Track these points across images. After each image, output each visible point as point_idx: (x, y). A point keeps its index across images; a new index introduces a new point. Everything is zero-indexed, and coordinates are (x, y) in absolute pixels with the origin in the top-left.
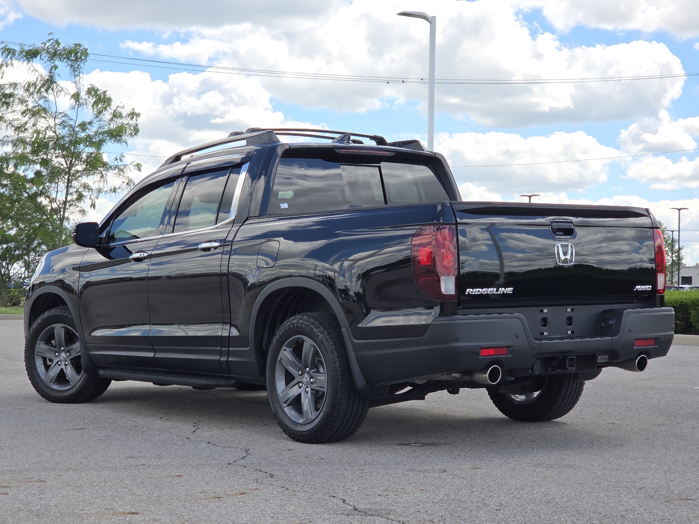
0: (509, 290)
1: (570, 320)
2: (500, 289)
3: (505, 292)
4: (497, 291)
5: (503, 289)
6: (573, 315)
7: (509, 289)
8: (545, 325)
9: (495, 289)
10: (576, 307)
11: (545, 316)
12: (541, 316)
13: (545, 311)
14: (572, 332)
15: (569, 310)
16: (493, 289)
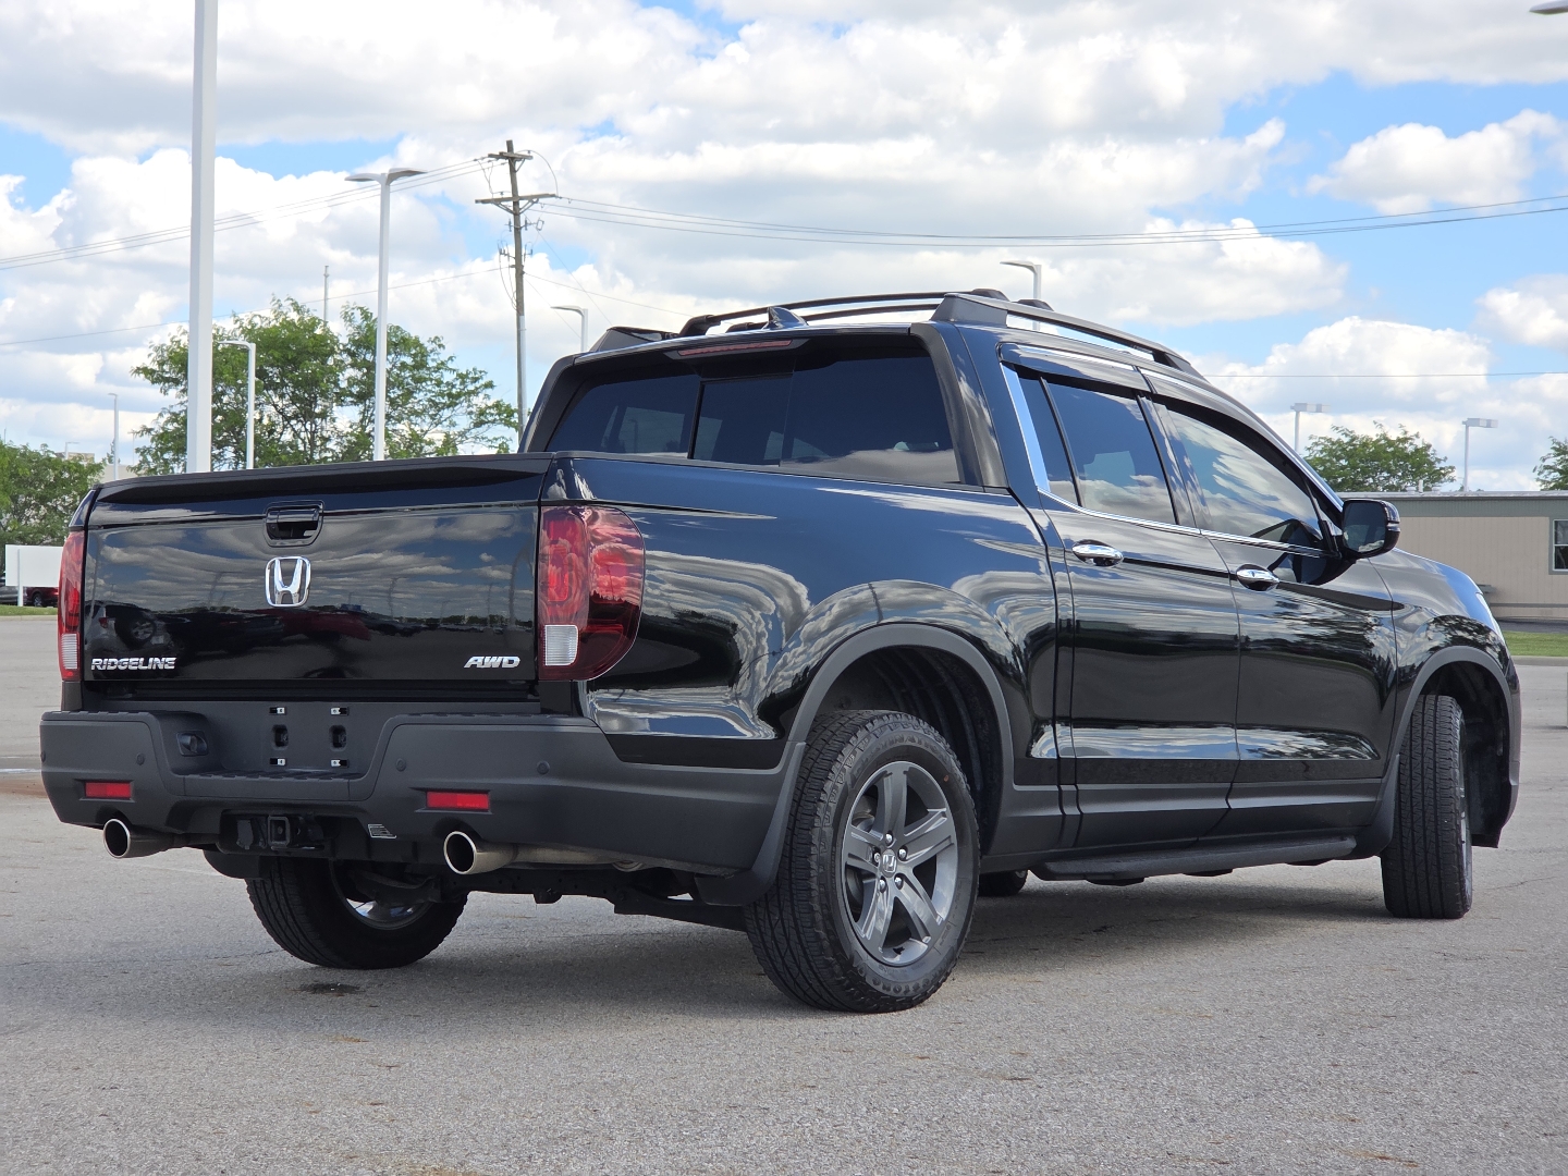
0: (168, 663)
1: (337, 732)
2: (151, 660)
3: (161, 667)
4: (146, 663)
5: (157, 659)
6: (345, 722)
7: (168, 659)
8: (279, 744)
9: (142, 659)
10: (353, 706)
11: (281, 722)
12: (271, 722)
13: (281, 710)
14: (343, 763)
15: (336, 711)
16: (137, 659)
